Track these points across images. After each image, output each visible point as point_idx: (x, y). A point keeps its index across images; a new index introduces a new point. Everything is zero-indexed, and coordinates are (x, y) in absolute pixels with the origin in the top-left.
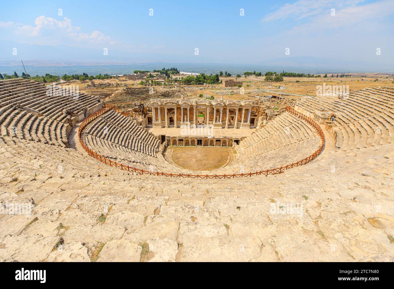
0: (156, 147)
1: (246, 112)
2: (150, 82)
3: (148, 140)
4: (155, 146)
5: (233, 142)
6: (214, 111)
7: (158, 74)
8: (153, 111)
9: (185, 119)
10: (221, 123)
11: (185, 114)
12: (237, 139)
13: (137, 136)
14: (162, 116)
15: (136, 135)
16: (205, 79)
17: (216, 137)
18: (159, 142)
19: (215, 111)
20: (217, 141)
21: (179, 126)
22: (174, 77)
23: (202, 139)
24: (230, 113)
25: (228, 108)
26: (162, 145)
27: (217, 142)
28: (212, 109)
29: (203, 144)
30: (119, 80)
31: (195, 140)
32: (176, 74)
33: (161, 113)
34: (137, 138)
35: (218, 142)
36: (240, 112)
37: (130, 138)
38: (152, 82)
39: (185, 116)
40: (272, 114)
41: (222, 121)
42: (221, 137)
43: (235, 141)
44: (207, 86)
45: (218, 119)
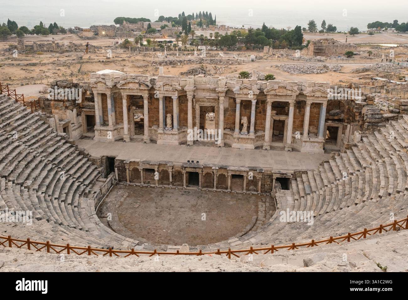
0: (87, 182)
1: (315, 110)
2: (145, 43)
3: (70, 165)
4: (84, 180)
5: (274, 181)
6: (236, 107)
7: (167, 26)
8: (97, 100)
9: (169, 121)
10: (252, 135)
11: (168, 110)
12: (283, 174)
13: (44, 154)
14: (117, 113)
15: (42, 152)
16: (269, 39)
17: (232, 168)
18: (99, 173)
19: (238, 106)
20: (234, 176)
21: (154, 137)
22: (199, 33)
23: (197, 170)
24: (275, 112)
25: (270, 100)
26: (105, 180)
27: (234, 180)
28: (232, 100)
29: (200, 183)
30: (80, 37)
31: (184, 172)
32: (207, 26)
33: (115, 107)
34: (44, 158)
35: (237, 180)
36: (300, 111)
37: (26, 156)
38: (149, 42)
39: (169, 115)
40: (377, 116)
41: (256, 131)
42: (243, 169)
43: (278, 179)
44: (271, 53)
45: (245, 125)
